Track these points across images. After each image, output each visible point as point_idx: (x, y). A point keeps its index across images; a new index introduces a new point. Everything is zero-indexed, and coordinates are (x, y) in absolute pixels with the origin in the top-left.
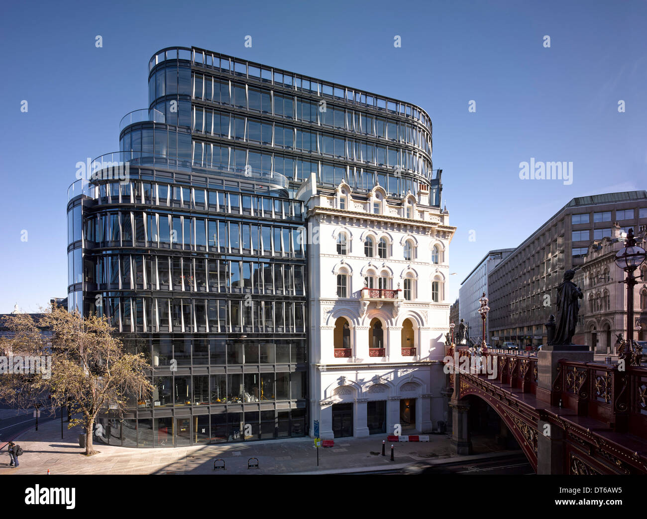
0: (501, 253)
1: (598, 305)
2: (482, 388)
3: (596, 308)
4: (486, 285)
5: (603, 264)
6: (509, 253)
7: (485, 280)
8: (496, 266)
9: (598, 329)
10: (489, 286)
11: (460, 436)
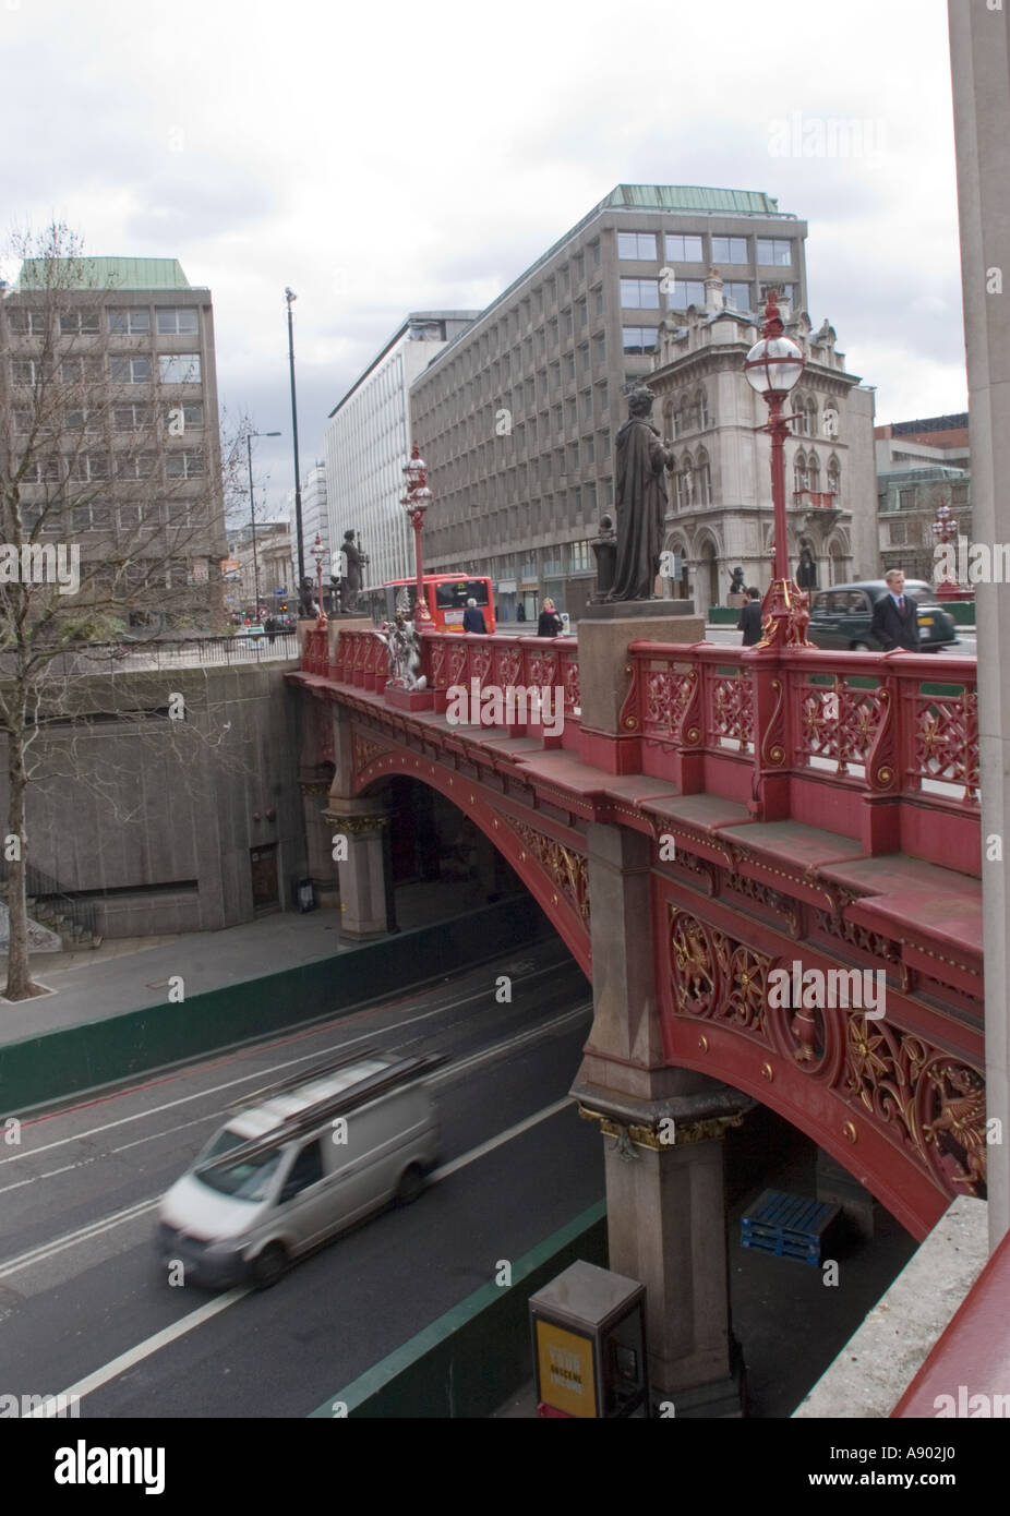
0: (441, 324)
1: (687, 491)
2: (424, 751)
3: (685, 501)
4: (403, 420)
5: (692, 378)
6: (465, 325)
7: (400, 406)
8: (430, 364)
9: (691, 557)
10: (414, 424)
11: (367, 916)
